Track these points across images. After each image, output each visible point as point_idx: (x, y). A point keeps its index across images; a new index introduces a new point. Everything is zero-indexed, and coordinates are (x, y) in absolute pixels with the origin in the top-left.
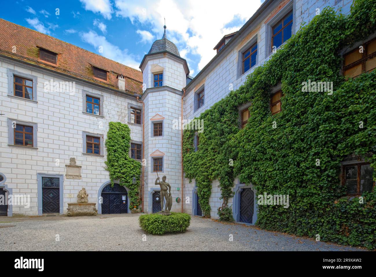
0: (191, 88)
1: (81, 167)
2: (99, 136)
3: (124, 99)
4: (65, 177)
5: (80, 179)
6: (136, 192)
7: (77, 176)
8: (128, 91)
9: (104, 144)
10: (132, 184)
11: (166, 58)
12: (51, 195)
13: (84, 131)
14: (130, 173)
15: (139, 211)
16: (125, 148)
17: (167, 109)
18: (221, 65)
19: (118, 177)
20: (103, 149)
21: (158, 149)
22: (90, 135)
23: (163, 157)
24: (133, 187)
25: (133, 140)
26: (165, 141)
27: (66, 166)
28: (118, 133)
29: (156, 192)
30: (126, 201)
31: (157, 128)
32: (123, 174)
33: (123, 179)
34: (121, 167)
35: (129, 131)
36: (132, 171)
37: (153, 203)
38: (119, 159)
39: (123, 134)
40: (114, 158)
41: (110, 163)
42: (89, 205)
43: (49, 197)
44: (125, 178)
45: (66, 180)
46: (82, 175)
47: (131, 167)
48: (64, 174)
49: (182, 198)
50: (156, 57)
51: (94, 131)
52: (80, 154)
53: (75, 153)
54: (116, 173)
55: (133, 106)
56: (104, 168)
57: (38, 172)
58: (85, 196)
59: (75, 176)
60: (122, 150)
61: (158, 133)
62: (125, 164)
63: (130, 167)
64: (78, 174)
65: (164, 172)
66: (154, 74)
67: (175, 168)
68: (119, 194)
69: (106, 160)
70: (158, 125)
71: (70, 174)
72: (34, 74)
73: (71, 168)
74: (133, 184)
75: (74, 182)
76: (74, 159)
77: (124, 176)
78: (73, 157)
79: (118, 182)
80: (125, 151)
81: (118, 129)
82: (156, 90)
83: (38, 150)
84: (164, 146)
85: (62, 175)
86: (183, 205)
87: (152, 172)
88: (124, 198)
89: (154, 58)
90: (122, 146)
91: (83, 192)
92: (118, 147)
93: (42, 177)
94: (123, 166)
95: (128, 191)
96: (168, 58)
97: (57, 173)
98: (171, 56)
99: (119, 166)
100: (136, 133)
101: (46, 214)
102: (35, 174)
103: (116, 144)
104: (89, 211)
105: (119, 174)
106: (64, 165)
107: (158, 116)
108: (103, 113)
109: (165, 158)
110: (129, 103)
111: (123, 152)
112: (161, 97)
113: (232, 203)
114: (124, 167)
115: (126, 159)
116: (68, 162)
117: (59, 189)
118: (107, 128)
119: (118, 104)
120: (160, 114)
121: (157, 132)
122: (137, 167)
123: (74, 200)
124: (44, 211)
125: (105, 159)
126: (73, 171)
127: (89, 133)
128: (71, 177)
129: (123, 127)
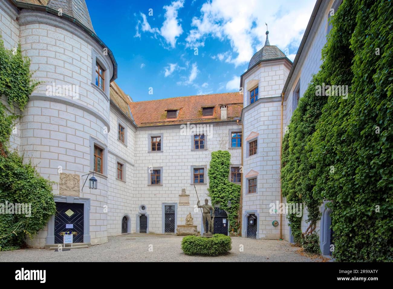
0: (290, 88)
1: (189, 195)
2: (203, 167)
3: (225, 127)
4: (178, 205)
5: (188, 206)
6: (235, 216)
7: (186, 203)
8: (230, 117)
9: (207, 173)
10: (230, 208)
11: (261, 68)
12: (170, 219)
13: (192, 165)
14: (229, 197)
15: (236, 235)
16: (224, 173)
17: (262, 123)
18: (313, 45)
19: (218, 202)
20: (206, 177)
21: (252, 168)
22: (196, 167)
23: (257, 177)
24: (231, 211)
25: (233, 165)
26: (259, 159)
27: (179, 195)
28: (217, 161)
29: (250, 215)
30: (227, 224)
31: (252, 146)
32: (222, 198)
33: (222, 203)
34: (220, 192)
35: (229, 156)
36: (231, 195)
37: (248, 227)
38: (218, 184)
39: (223, 161)
40: (214, 185)
41: (212, 190)
42: (191, 227)
43: (169, 220)
44: (224, 203)
45: (179, 207)
46: (190, 202)
47: (230, 191)
48: (178, 202)
49: (281, 221)
50: (252, 73)
51: (199, 164)
52: (189, 185)
53: (186, 185)
54: (216, 198)
55: (234, 131)
56: (207, 194)
57: (163, 202)
58: (191, 219)
59: (185, 203)
60: (221, 176)
61: (254, 152)
62: (224, 189)
63: (228, 191)
64: (187, 202)
65: (257, 193)
66: (250, 91)
67: (271, 187)
68: (220, 217)
69: (209, 188)
70: (254, 143)
71: (182, 202)
72: (162, 131)
73: (183, 197)
74: (232, 208)
75: (184, 208)
76: (184, 189)
77: (223, 200)
78: (183, 188)
79: (218, 206)
80: (224, 176)
81: (218, 157)
82: (251, 107)
83: (163, 186)
84: (259, 164)
85: (176, 203)
86: (281, 230)
87: (246, 194)
88: (224, 221)
89: (249, 75)
90: (221, 172)
91: (189, 216)
92: (217, 173)
93: (165, 206)
94: (222, 191)
95: (228, 214)
96: (263, 66)
97: (174, 202)
98: (267, 63)
99: (218, 191)
100: (236, 157)
101: (167, 233)
102: (161, 204)
103: (216, 171)
104: (190, 232)
105: (218, 199)
106: (178, 195)
107: (253, 134)
108: (206, 146)
109: (259, 178)
110: (230, 130)
111: (222, 178)
112: (256, 113)
113: (319, 228)
114: (224, 192)
115: (225, 184)
116: (180, 193)
117: (174, 214)
118: (210, 158)
119: (219, 134)
120: (255, 130)
121: (252, 151)
122: (235, 190)
123: (184, 223)
124: (166, 231)
125: (208, 186)
126: (184, 200)
127: (195, 166)
128: (183, 204)
129: (223, 154)
